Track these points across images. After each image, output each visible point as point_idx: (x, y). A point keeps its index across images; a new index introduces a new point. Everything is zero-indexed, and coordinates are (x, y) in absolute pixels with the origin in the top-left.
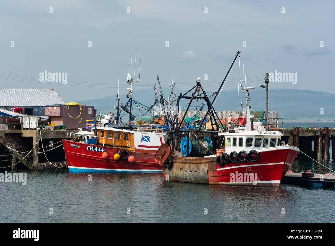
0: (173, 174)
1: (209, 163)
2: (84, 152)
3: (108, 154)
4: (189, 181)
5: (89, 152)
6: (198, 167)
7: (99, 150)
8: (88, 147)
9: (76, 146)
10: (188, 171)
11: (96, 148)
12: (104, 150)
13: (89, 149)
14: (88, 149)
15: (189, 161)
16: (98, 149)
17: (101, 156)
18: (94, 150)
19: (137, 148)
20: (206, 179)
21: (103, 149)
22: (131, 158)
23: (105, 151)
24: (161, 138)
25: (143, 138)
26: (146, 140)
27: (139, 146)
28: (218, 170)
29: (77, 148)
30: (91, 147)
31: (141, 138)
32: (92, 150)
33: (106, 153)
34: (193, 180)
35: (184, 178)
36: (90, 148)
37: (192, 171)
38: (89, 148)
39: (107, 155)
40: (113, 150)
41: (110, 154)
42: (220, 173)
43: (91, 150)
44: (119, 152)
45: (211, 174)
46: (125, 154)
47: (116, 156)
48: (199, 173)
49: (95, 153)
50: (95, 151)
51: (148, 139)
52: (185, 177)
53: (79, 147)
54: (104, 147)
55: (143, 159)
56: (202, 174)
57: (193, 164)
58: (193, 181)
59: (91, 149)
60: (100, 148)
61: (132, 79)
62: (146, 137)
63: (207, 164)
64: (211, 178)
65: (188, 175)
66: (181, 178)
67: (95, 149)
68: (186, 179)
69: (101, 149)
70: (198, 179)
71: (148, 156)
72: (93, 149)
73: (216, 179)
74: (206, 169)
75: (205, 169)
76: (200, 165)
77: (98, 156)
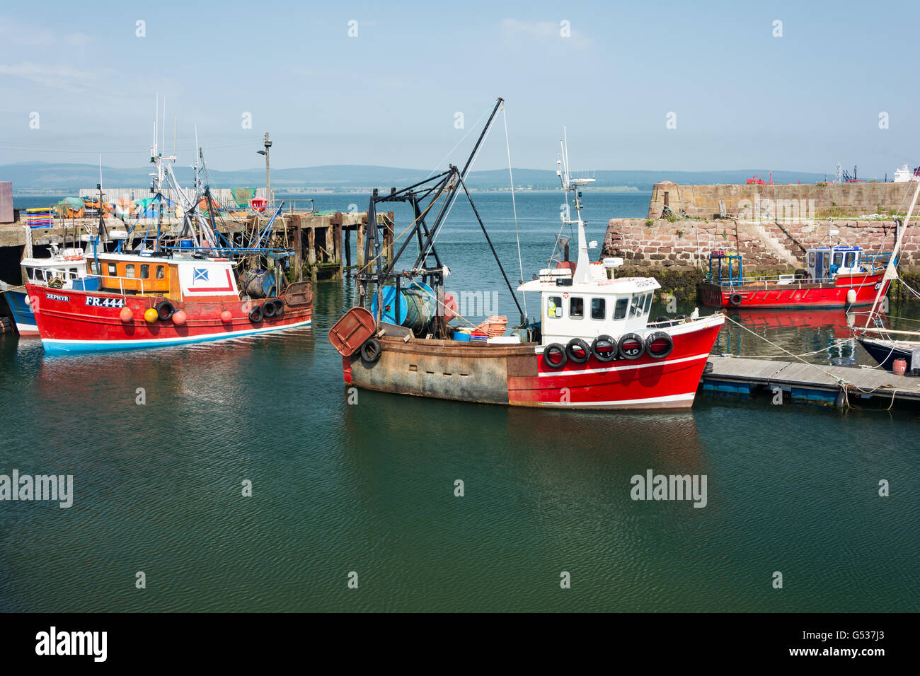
0: (384, 376)
1: (511, 359)
2: (79, 309)
3: (132, 310)
4: (441, 394)
5: (90, 309)
6: (473, 367)
7: (114, 303)
8: (88, 298)
9: (59, 297)
10: (439, 374)
11: (107, 300)
12: (123, 302)
13: (91, 304)
14: (87, 303)
15: (438, 350)
16: (110, 301)
17: (118, 316)
18: (101, 305)
19: (188, 294)
20: (499, 395)
21: (121, 301)
22: (179, 317)
23: (127, 306)
24: (227, 271)
25: (197, 274)
26: (201, 278)
27: (191, 290)
28: (542, 375)
29: (63, 302)
30: (95, 298)
31: (192, 273)
32: (98, 304)
33: (129, 310)
34: (457, 394)
35: (424, 389)
36: (92, 301)
37: (450, 374)
38: (90, 301)
39: (131, 312)
40: (141, 302)
41: (135, 310)
42: (549, 383)
43: (94, 304)
44: (155, 306)
45: (520, 383)
46: (167, 309)
47: (151, 314)
48: (478, 379)
49: (103, 311)
50: (104, 305)
51: (206, 275)
52: (427, 386)
53: (66, 299)
54: (123, 298)
55: (199, 314)
56: (489, 383)
57: (455, 356)
58: (456, 398)
59: (96, 302)
60: (114, 300)
61: (160, 155)
62: (201, 271)
63: (504, 360)
64: (518, 392)
65: (439, 382)
66: (415, 387)
67: (104, 303)
68: (429, 391)
69: (117, 301)
70: (475, 394)
71: (208, 309)
72: (100, 303)
73: (535, 394)
74: (501, 372)
75: (497, 373)
76: (479, 361)
77: (111, 316)
